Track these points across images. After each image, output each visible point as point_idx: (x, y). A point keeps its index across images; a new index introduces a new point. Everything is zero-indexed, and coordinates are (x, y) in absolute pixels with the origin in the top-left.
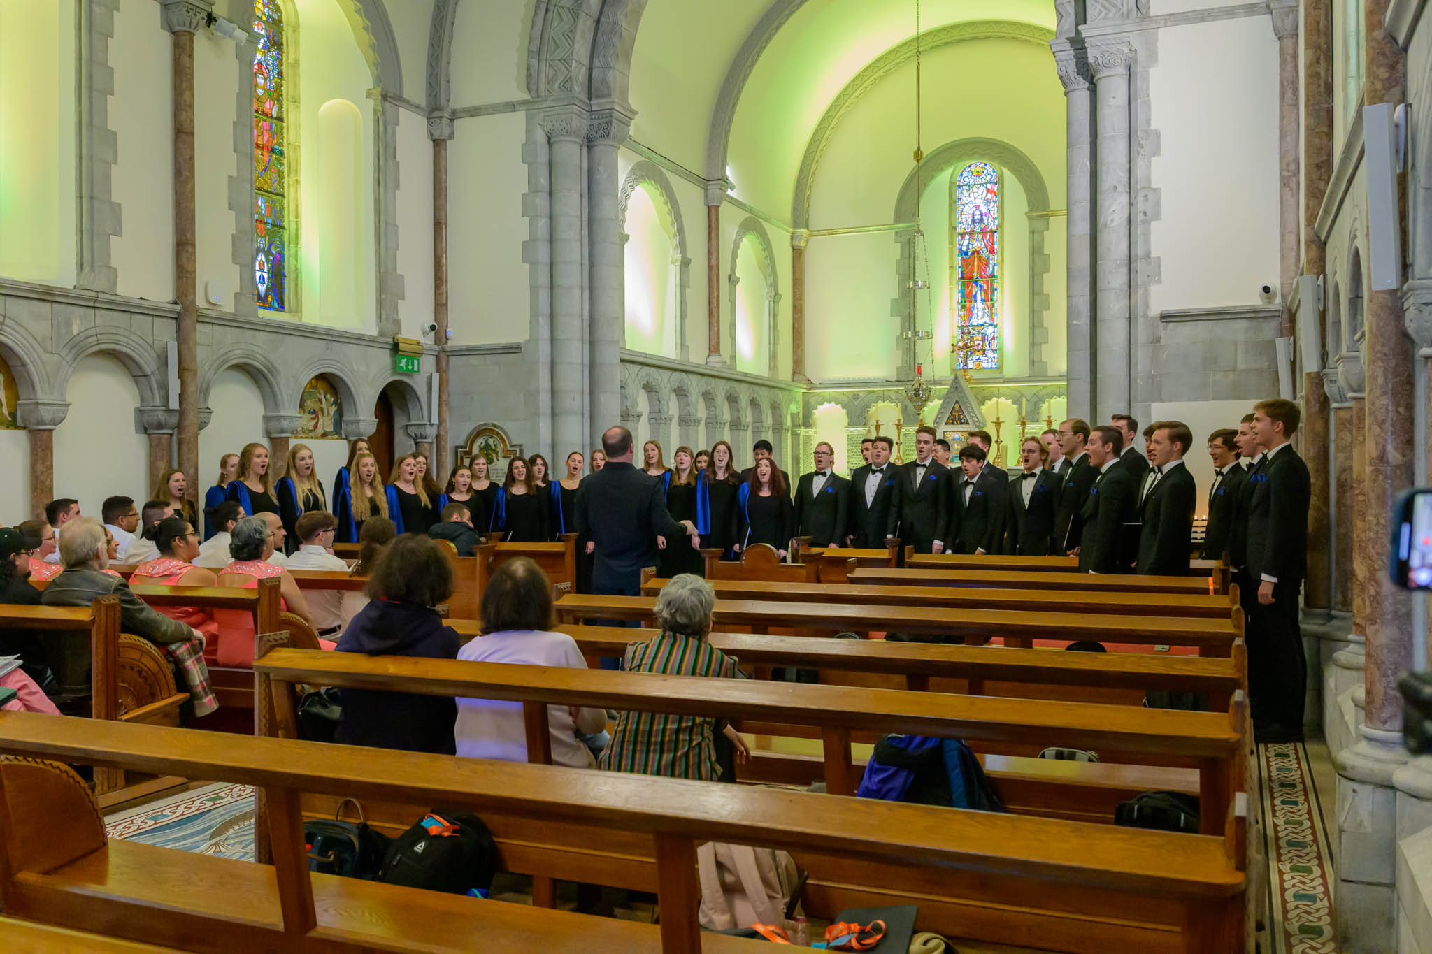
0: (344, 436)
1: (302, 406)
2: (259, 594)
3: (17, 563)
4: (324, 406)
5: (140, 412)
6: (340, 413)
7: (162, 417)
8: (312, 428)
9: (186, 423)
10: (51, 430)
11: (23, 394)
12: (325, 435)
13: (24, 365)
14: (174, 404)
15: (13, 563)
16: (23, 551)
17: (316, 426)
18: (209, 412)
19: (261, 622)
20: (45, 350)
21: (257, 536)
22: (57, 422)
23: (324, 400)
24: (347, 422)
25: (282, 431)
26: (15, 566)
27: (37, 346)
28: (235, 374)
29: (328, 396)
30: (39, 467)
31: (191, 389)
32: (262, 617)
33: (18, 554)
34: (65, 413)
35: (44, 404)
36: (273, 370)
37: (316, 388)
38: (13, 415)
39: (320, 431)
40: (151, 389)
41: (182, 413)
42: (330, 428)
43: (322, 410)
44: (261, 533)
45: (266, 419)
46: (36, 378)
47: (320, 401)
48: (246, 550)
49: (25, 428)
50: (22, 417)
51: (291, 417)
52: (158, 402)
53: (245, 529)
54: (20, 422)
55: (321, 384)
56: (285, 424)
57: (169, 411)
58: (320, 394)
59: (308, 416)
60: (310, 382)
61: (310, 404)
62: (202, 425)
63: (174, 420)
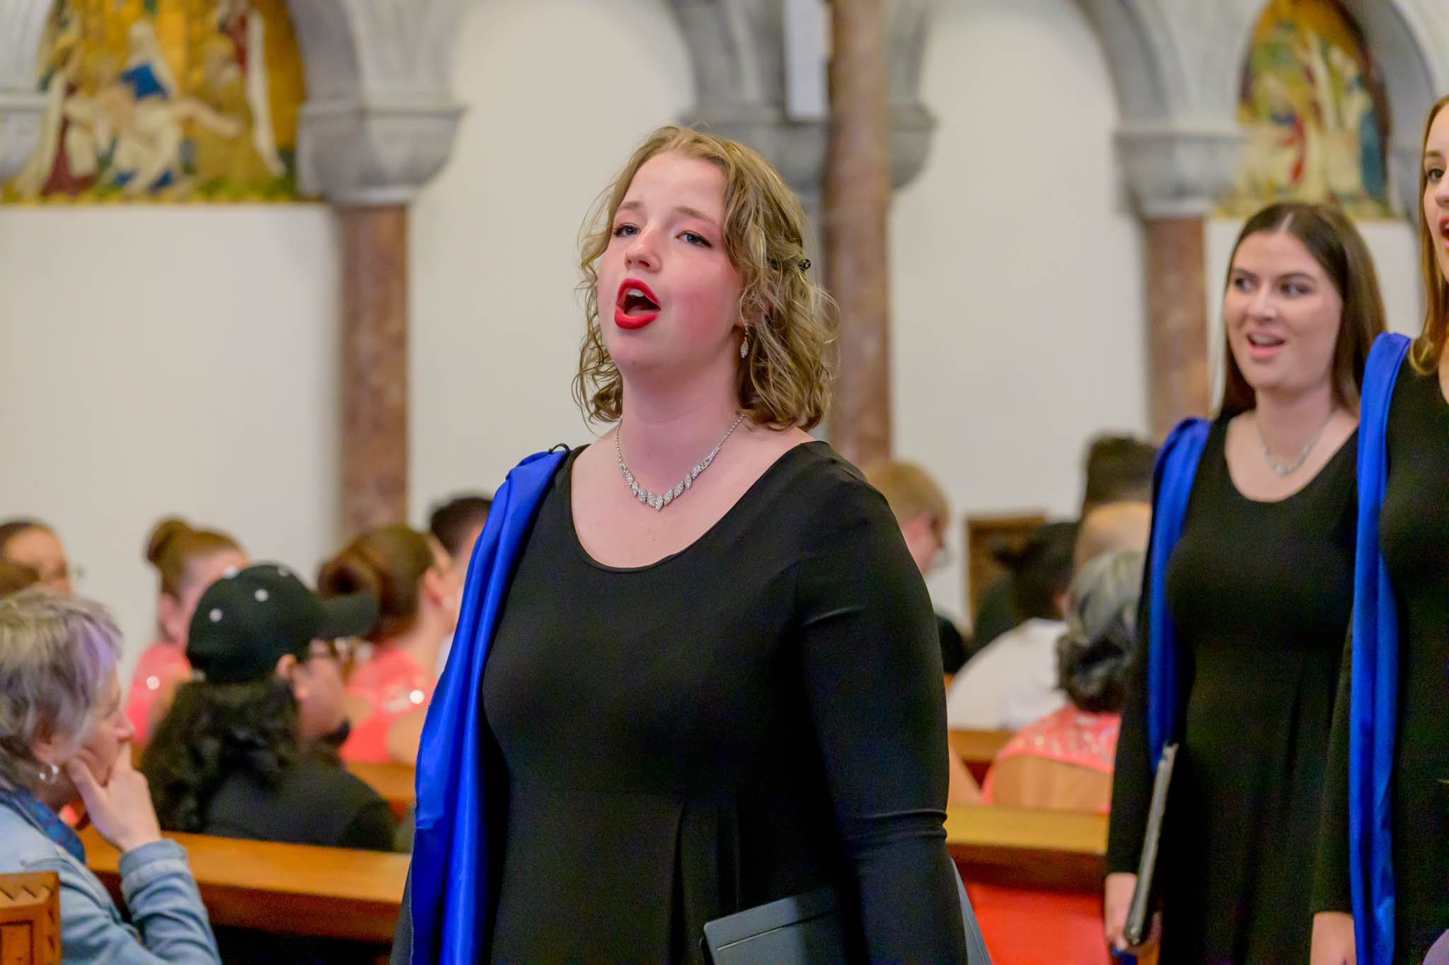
0: (1397, 206)
1: (1246, 94)
3: (302, 693)
4: (1324, 90)
6: (1380, 121)
7: (766, 145)
8: (1283, 177)
9: (848, 167)
10: (404, 207)
11: (320, 77)
14: (807, 99)
15: (286, 698)
16: (318, 647)
17: (1297, 172)
18: (924, 123)
22: (422, 176)
23: (1320, 72)
24: (1407, 159)
25: (1181, 191)
26: (296, 703)
29: (1337, 56)
30: (367, 342)
31: (864, 40)
34: (447, 141)
35: (385, 114)
37: (1291, 26)
38: (287, 154)
39: (1312, 191)
40: (730, 47)
41: (834, 130)
42: (1348, 179)
43: (1316, 109)
45: (1125, 146)
46: (361, 27)
47: (1309, 76)
49: (323, 200)
50: (315, 162)
51: (1211, 142)
52: (752, 89)
54: (307, 178)
56: (1190, 164)
57: (790, 124)
58: (1306, 46)
59: (1268, 133)
60: (1272, 7)
61: (1273, 86)
62: (902, 175)
63: (806, 156)
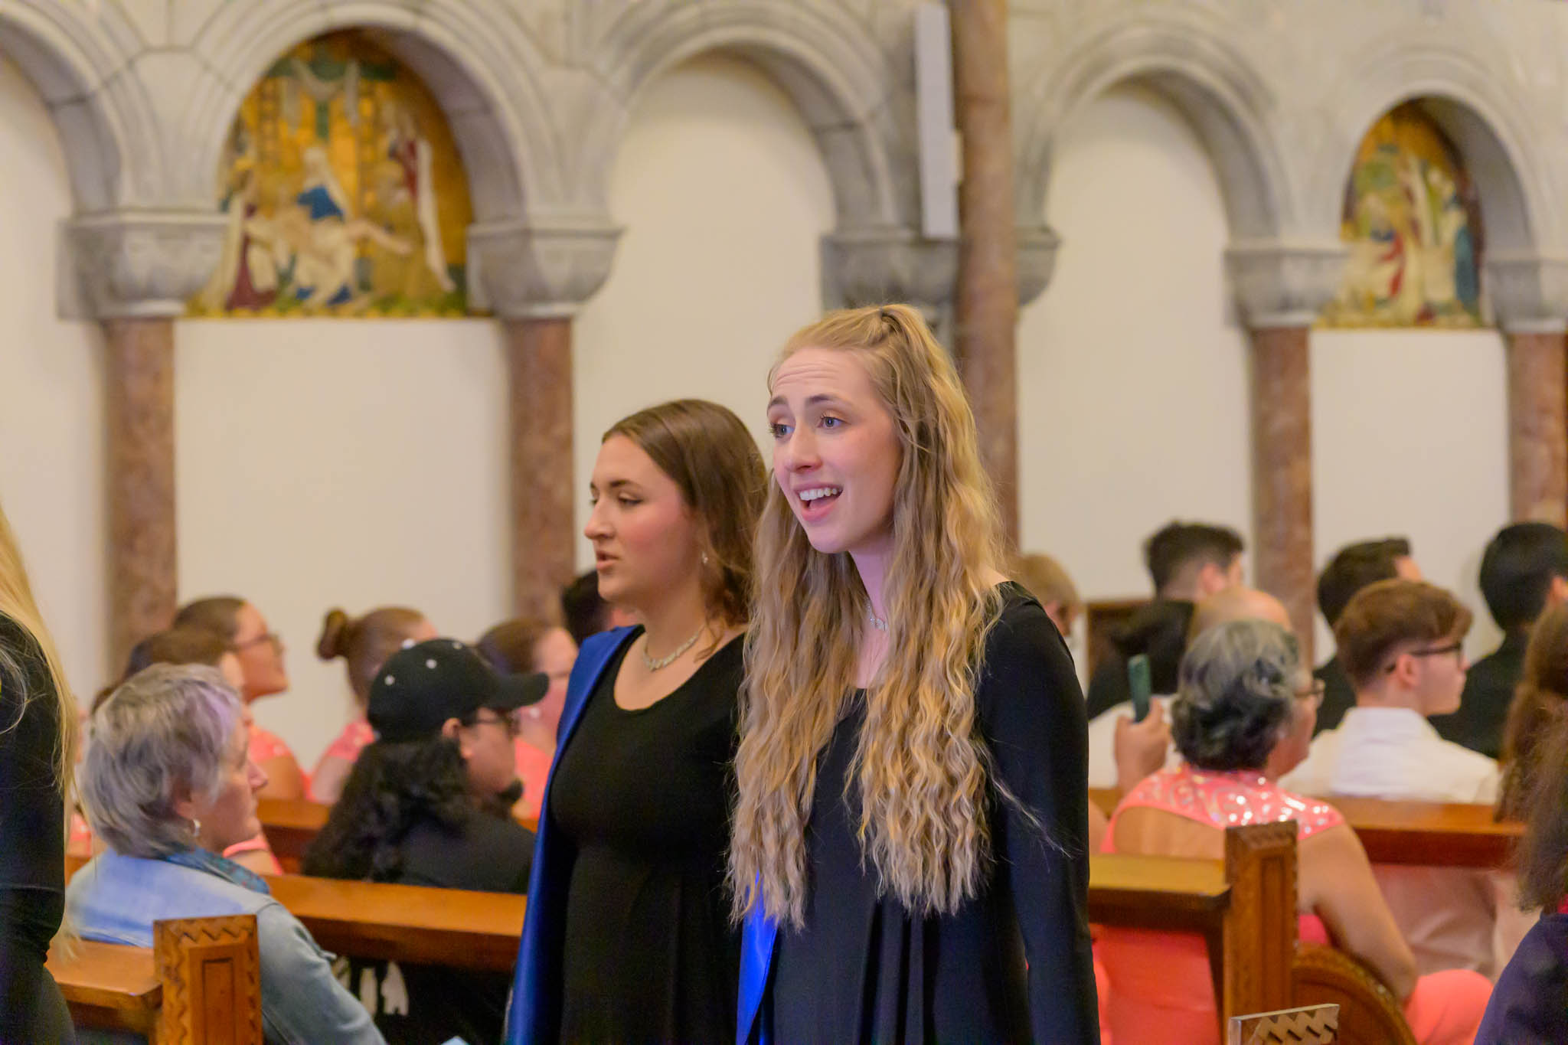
0: (1488, 316)
1: (1349, 214)
2: (1230, 876)
3: (467, 752)
4: (1422, 209)
5: (834, 249)
6: (1474, 237)
7: (900, 263)
8: (1382, 290)
9: (979, 283)
10: (565, 322)
11: (486, 197)
12: (1426, 316)
13: (487, 107)
14: (941, 220)
16: (485, 714)
17: (1396, 284)
18: (1049, 242)
19: (1236, 975)
20: (549, 58)
21: (1263, 689)
22: (583, 291)
23: (1419, 191)
24: (1498, 270)
25: (1286, 305)
26: (462, 762)
27: (524, 46)
28: (1139, 112)
29: (1435, 176)
30: (535, 443)
31: (993, 166)
32: (1237, 955)
33: (468, 721)
34: (606, 262)
35: (547, 234)
36: (1250, 88)
37: (1392, 149)
38: (458, 273)
39: (1410, 302)
40: (869, 174)
41: (964, 248)
42: (1443, 291)
43: (1415, 227)
44: (1276, 679)
45: (1236, 263)
46: (523, 152)
47: (1409, 195)
48: (1220, 733)
49: (490, 314)
50: (485, 279)
51: (1316, 257)
52: (889, 212)
53: (1227, 657)
54: (477, 296)
55: (1412, 137)
56: (1296, 279)
57: (924, 243)
58: (1408, 171)
59: (1369, 249)
60: (1375, 131)
61: (1375, 206)
62: (1030, 290)
63: (940, 272)
